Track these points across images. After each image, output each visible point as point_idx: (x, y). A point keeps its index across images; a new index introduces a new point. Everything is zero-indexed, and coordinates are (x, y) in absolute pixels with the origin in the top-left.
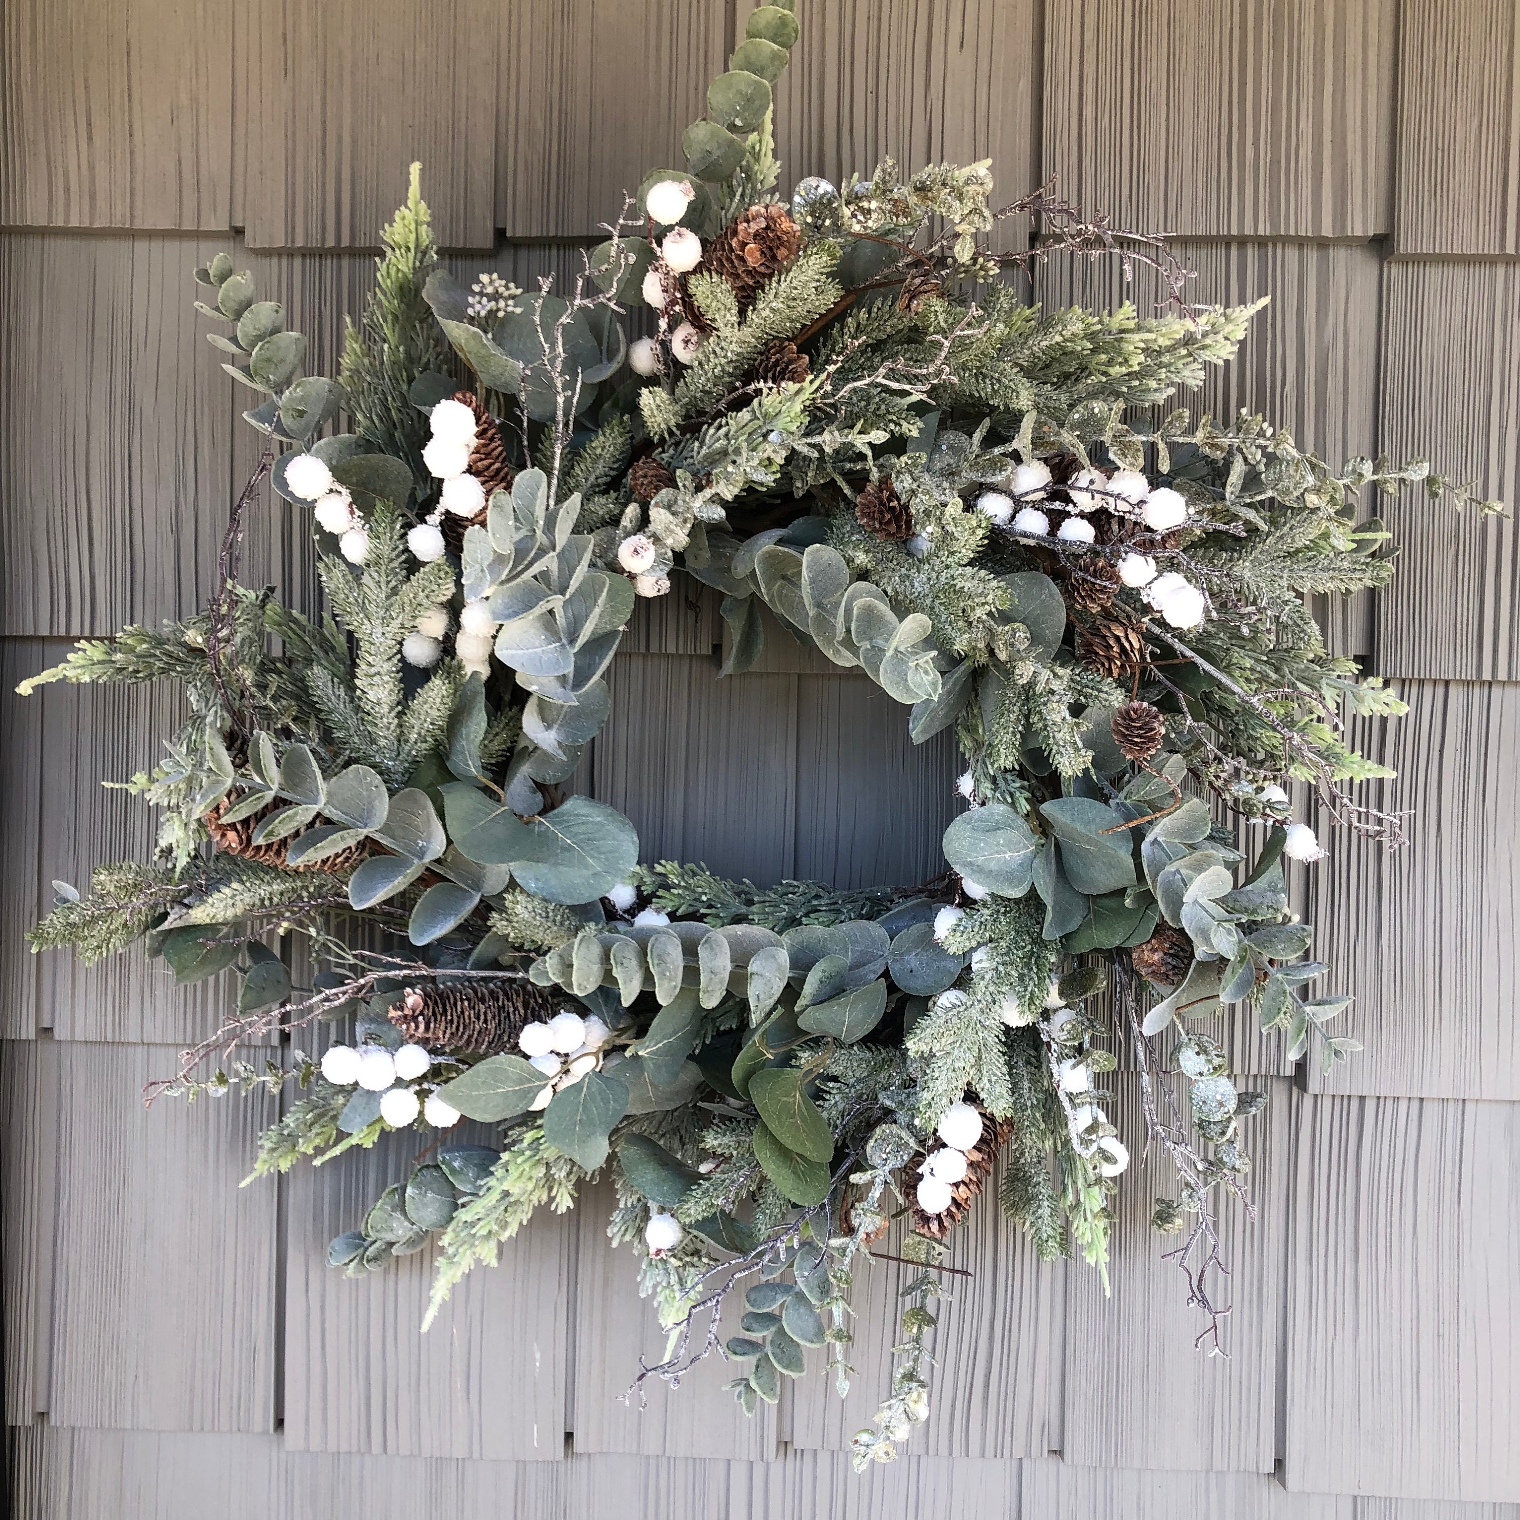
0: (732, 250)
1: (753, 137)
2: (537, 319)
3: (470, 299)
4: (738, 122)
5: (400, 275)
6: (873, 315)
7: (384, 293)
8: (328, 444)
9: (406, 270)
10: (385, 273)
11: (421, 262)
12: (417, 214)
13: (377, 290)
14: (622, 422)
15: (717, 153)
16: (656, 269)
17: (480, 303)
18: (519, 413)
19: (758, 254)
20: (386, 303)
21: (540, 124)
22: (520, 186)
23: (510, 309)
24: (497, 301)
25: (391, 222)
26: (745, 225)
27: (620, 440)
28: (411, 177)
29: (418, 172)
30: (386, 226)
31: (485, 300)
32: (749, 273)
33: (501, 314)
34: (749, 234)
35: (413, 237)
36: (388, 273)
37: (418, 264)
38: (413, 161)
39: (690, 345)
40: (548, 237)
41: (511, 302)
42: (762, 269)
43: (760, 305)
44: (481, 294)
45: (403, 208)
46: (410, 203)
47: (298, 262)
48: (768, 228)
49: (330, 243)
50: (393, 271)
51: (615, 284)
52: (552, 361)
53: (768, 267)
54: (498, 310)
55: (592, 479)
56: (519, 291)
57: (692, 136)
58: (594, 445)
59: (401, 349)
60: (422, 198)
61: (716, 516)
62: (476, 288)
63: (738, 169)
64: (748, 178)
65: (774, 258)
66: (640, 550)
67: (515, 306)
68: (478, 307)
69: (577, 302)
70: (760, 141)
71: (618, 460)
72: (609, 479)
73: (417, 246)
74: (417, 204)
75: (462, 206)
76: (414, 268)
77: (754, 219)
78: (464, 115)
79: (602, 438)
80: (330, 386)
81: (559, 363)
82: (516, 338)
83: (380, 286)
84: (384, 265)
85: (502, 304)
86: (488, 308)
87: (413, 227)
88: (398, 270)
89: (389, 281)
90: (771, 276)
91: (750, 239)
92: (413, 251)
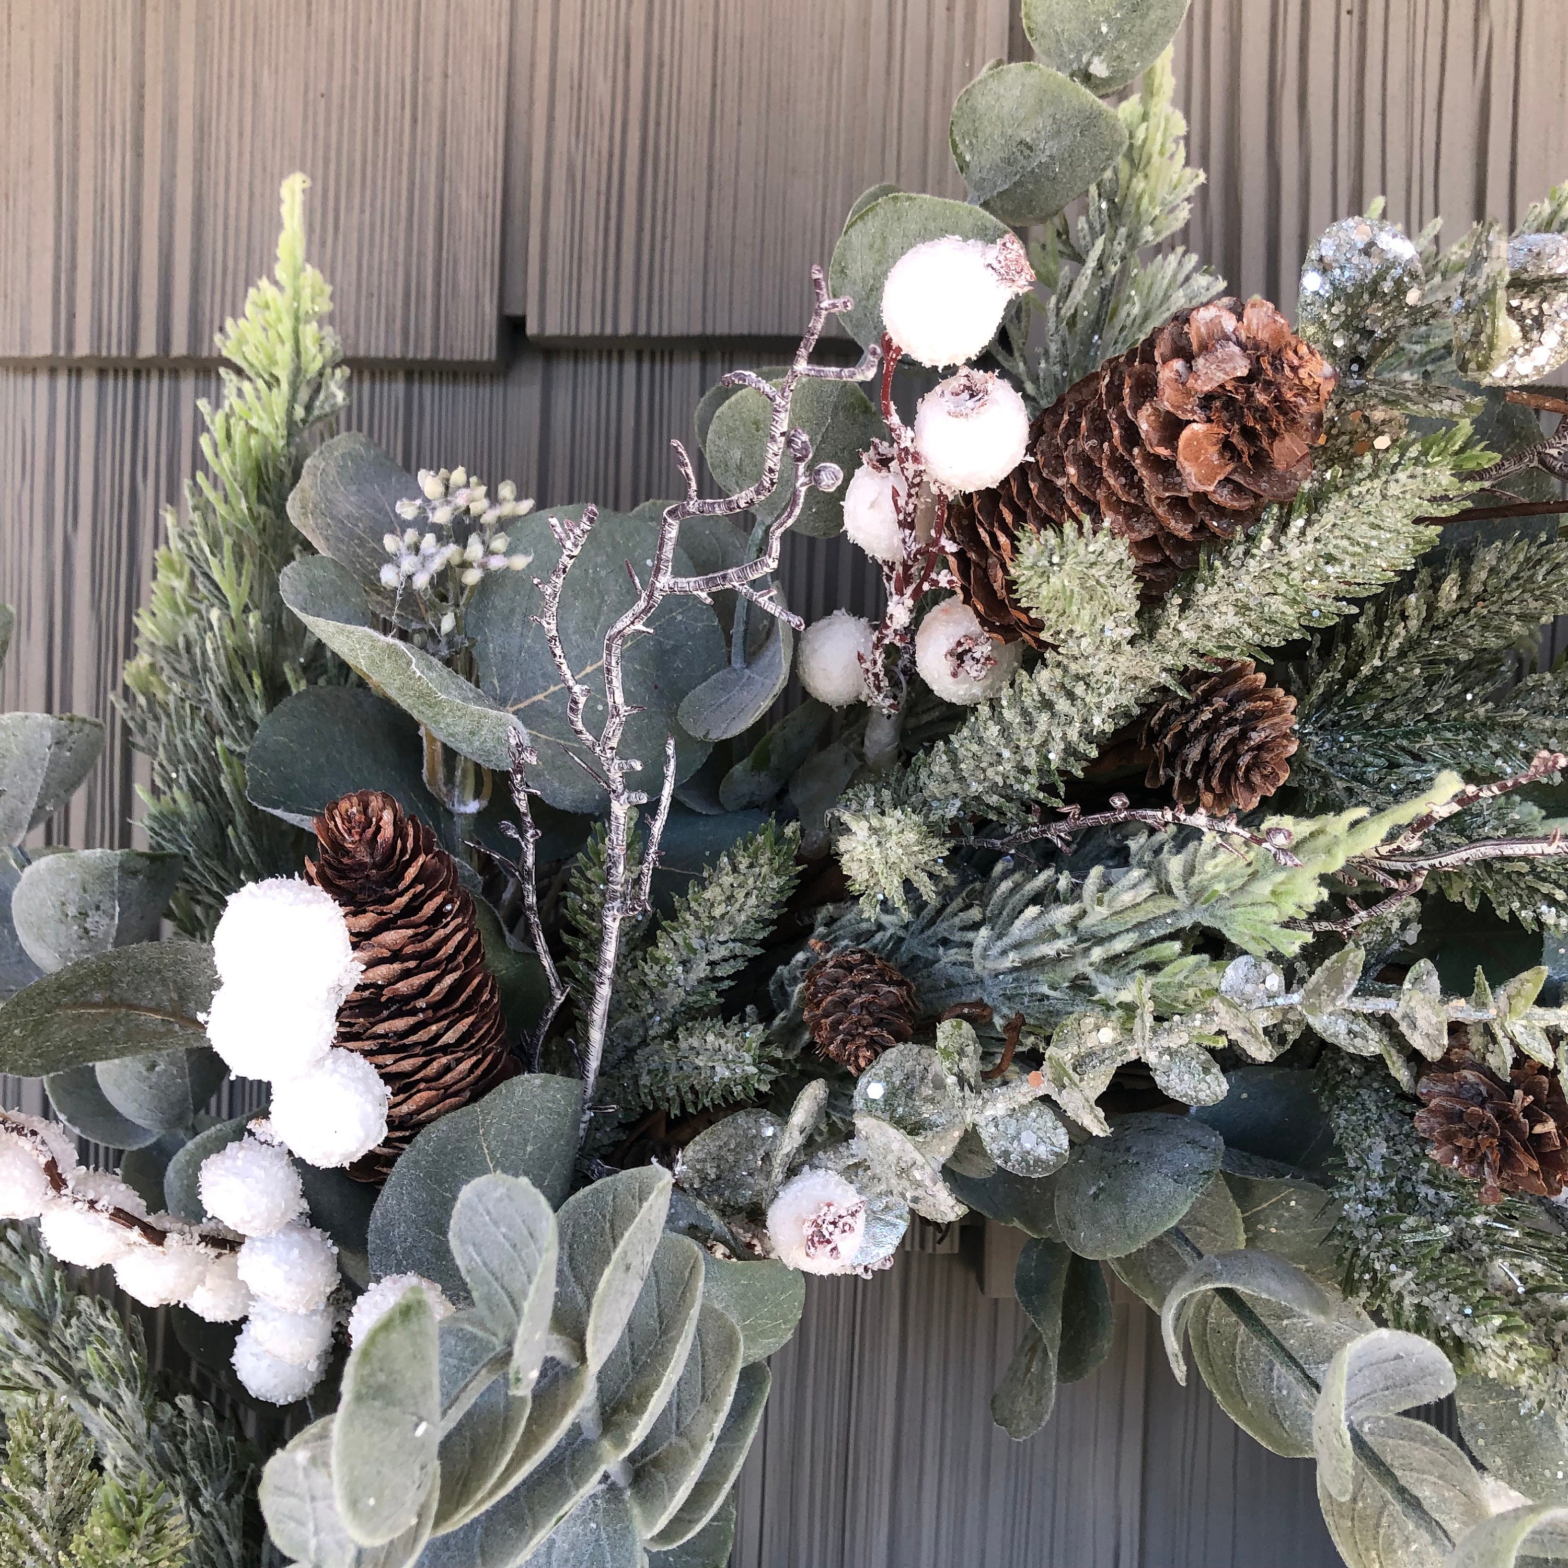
0: (1132, 435)
1: (1129, 109)
2: (551, 626)
3: (390, 543)
4: (1099, 69)
5: (254, 441)
6: (1476, 588)
7: (215, 483)
8: (57, 872)
9: (266, 427)
10: (219, 435)
11: (308, 408)
12: (297, 296)
13: (200, 476)
14: (779, 838)
15: (1048, 149)
16: (884, 462)
17: (416, 548)
18: (512, 833)
19: (1212, 453)
20: (221, 509)
21: (602, 89)
22: (557, 224)
23: (496, 563)
24: (462, 542)
25: (237, 313)
26: (1178, 364)
27: (775, 883)
28: (285, 210)
29: (299, 197)
30: (229, 323)
31: (429, 540)
32: (1179, 505)
33: (472, 577)
34: (1188, 393)
35: (284, 354)
36: (229, 437)
37: (300, 412)
38: (292, 171)
39: (968, 663)
40: (615, 337)
41: (499, 543)
42: (1223, 497)
43: (1206, 596)
44: (422, 524)
45: (264, 283)
46: (281, 273)
47: (89, 384)
48: (1253, 376)
49: (148, 348)
50: (238, 431)
51: (776, 546)
52: (597, 726)
53: (1238, 489)
54: (465, 565)
55: (701, 970)
56: (527, 505)
57: (982, 102)
58: (707, 895)
59: (253, 619)
60: (308, 259)
61: (1042, 1151)
62: (407, 510)
63: (1093, 189)
64: (1116, 213)
65: (1261, 461)
66: (827, 1229)
67: (509, 552)
68: (408, 563)
69: (665, 581)
70: (1145, 117)
71: (766, 923)
72: (741, 965)
73: (298, 371)
74: (297, 274)
75: (430, 271)
76: (291, 423)
77: (1205, 348)
78: (437, 71)
79: (727, 880)
80: (56, 731)
81: (614, 731)
82: (516, 621)
83: (206, 468)
84: (220, 417)
85: (475, 549)
86: (436, 565)
87: (286, 328)
88: (252, 430)
89: (225, 458)
90: (1252, 517)
91: (1190, 411)
92: (285, 386)
